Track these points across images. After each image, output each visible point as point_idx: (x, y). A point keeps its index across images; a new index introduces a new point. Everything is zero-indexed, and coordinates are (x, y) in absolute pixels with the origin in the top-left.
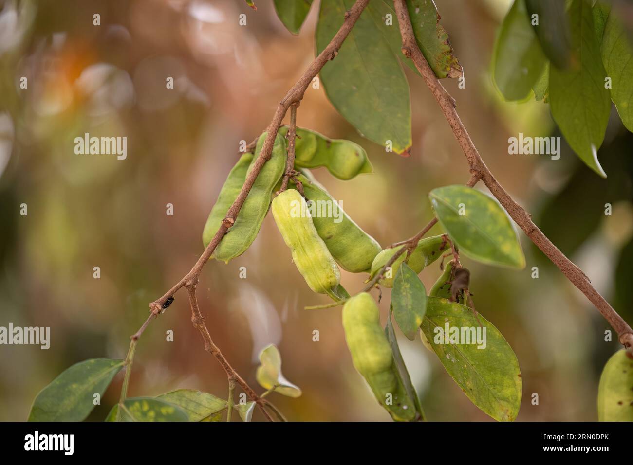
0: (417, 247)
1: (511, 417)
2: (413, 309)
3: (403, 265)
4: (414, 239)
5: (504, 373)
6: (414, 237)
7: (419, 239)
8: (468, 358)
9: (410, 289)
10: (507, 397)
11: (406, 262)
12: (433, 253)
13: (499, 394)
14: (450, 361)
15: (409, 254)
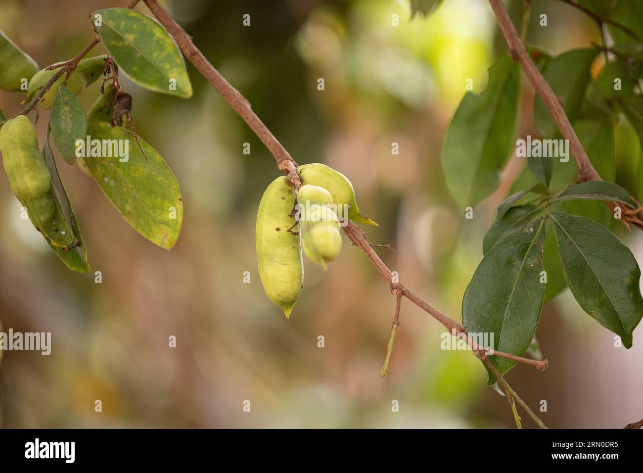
0: (76, 69)
1: (171, 240)
2: (72, 133)
3: (62, 87)
4: (73, 61)
5: (165, 197)
6: (74, 59)
7: (79, 60)
8: (128, 182)
9: (70, 112)
10: (167, 221)
11: (65, 84)
12: (92, 75)
13: (159, 218)
14: (108, 184)
15: (68, 76)
